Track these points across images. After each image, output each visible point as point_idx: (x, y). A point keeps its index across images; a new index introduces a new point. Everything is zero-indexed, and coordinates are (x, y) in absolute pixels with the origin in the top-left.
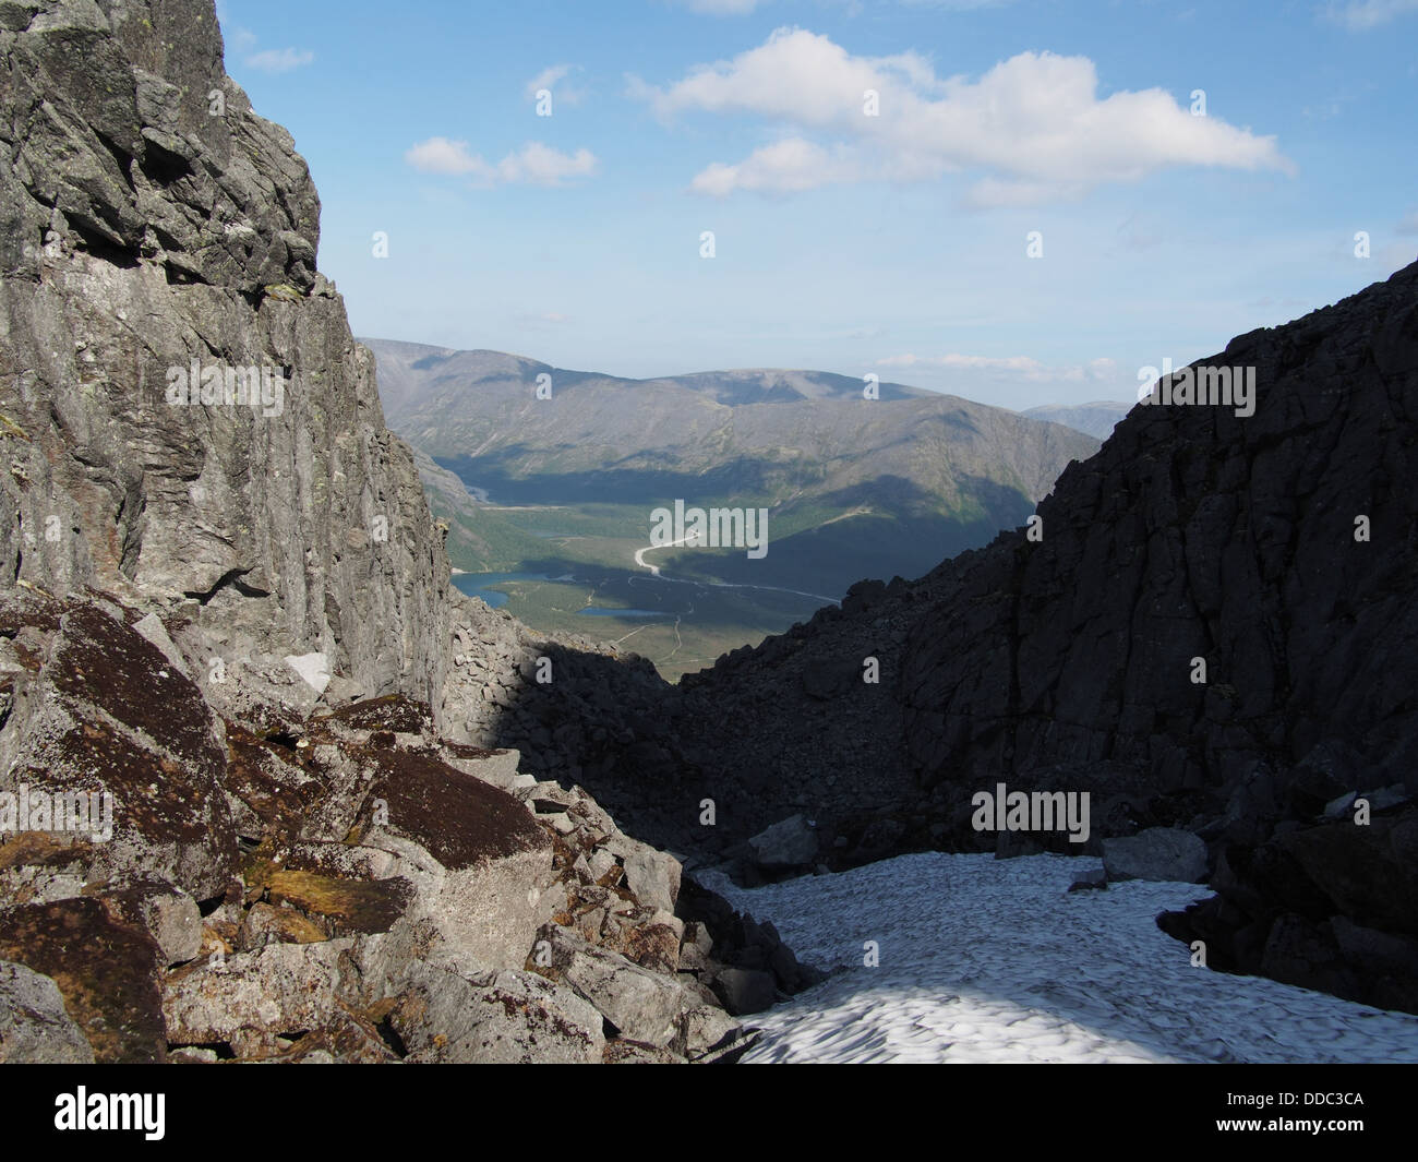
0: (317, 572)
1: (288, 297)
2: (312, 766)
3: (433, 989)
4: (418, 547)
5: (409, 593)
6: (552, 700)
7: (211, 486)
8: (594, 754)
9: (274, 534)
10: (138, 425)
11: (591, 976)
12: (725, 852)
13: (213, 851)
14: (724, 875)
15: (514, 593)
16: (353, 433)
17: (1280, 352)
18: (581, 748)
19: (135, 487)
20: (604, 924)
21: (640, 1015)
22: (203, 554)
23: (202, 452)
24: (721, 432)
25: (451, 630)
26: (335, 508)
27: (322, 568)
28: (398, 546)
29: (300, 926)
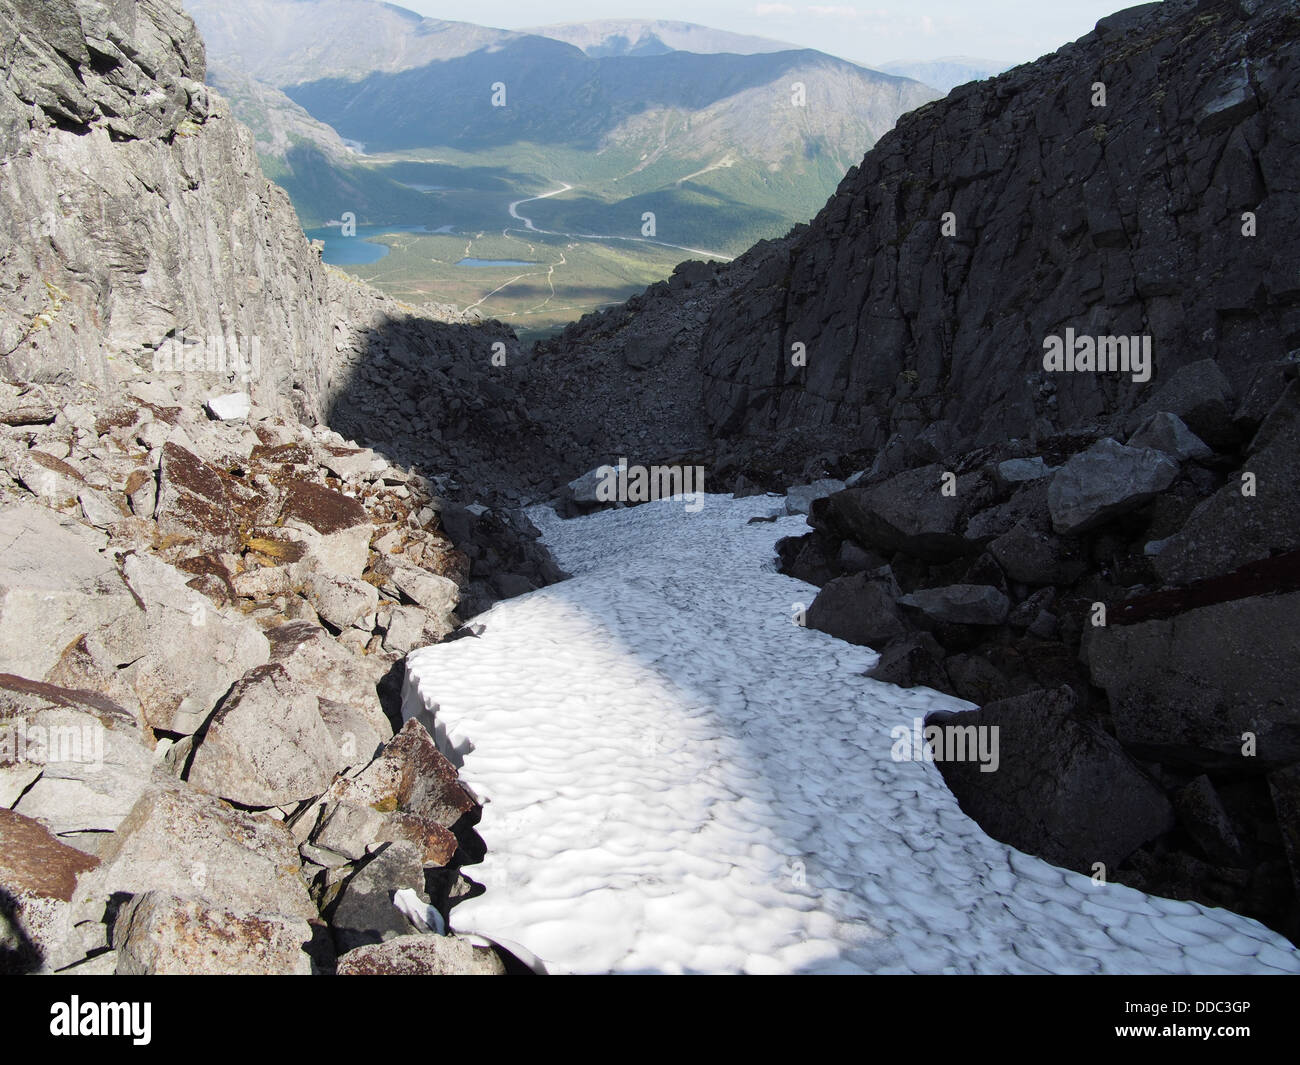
0: (229, 318)
1: (191, 133)
2: (255, 485)
3: (315, 580)
4: (299, 271)
5: (295, 308)
6: (416, 378)
7: (155, 276)
8: (450, 420)
9: (198, 300)
10: (103, 241)
11: (404, 579)
12: (554, 492)
13: (233, 537)
14: (550, 509)
15: (395, 245)
16: (244, 210)
17: (986, 102)
18: (440, 415)
19: (105, 282)
20: (424, 552)
21: (430, 597)
22: (154, 319)
23: (147, 256)
24: (588, 85)
25: (331, 323)
26: (237, 270)
27: (232, 315)
28: (283, 277)
29: (265, 561)
